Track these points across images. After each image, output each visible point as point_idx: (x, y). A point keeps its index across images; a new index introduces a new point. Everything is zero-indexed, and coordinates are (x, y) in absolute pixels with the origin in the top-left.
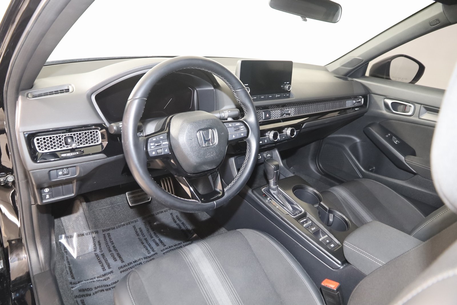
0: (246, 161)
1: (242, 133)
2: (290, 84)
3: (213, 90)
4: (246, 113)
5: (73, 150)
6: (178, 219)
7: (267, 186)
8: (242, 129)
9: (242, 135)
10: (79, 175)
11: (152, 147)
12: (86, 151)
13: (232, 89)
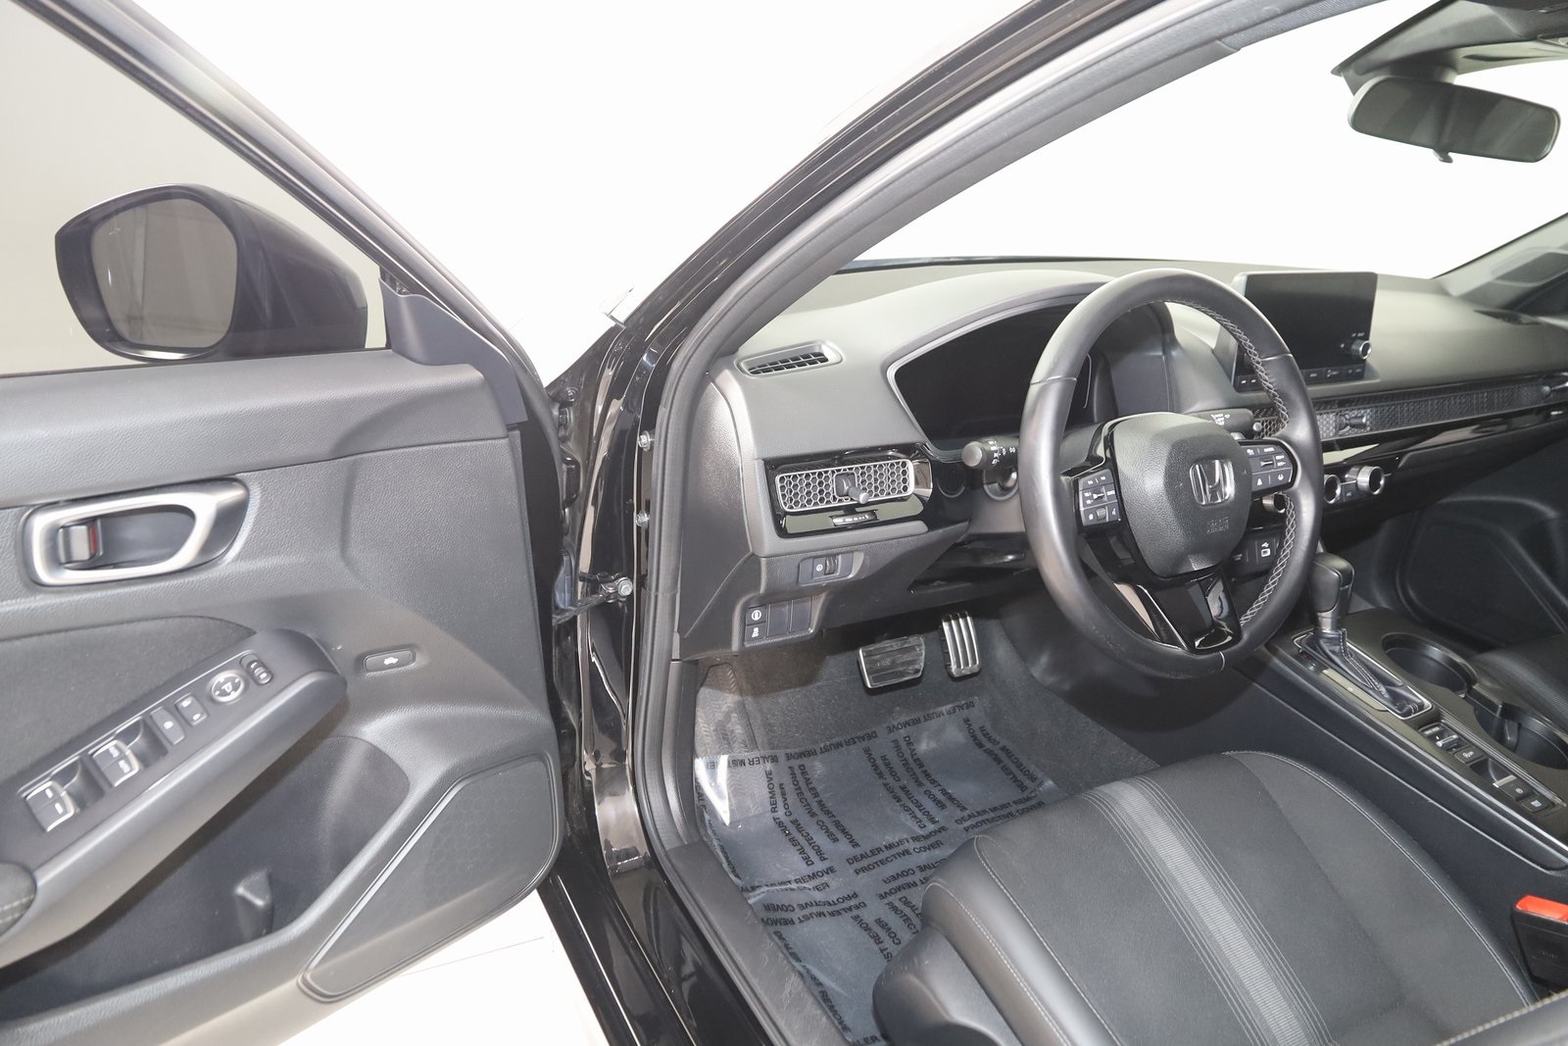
0: (1288, 551)
1: (1280, 473)
2: (1366, 337)
3: (1160, 357)
4: (1285, 419)
5: (850, 510)
6: (985, 735)
7: (1308, 633)
8: (1279, 464)
9: (1281, 478)
10: (857, 575)
11: (1089, 502)
12: (885, 512)
13: (1255, 355)
